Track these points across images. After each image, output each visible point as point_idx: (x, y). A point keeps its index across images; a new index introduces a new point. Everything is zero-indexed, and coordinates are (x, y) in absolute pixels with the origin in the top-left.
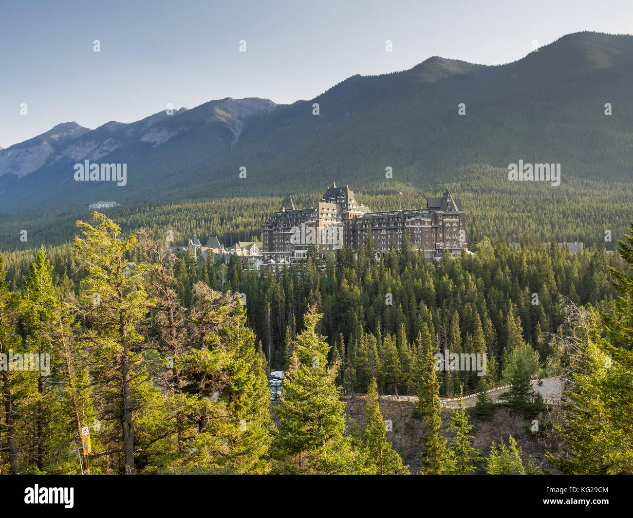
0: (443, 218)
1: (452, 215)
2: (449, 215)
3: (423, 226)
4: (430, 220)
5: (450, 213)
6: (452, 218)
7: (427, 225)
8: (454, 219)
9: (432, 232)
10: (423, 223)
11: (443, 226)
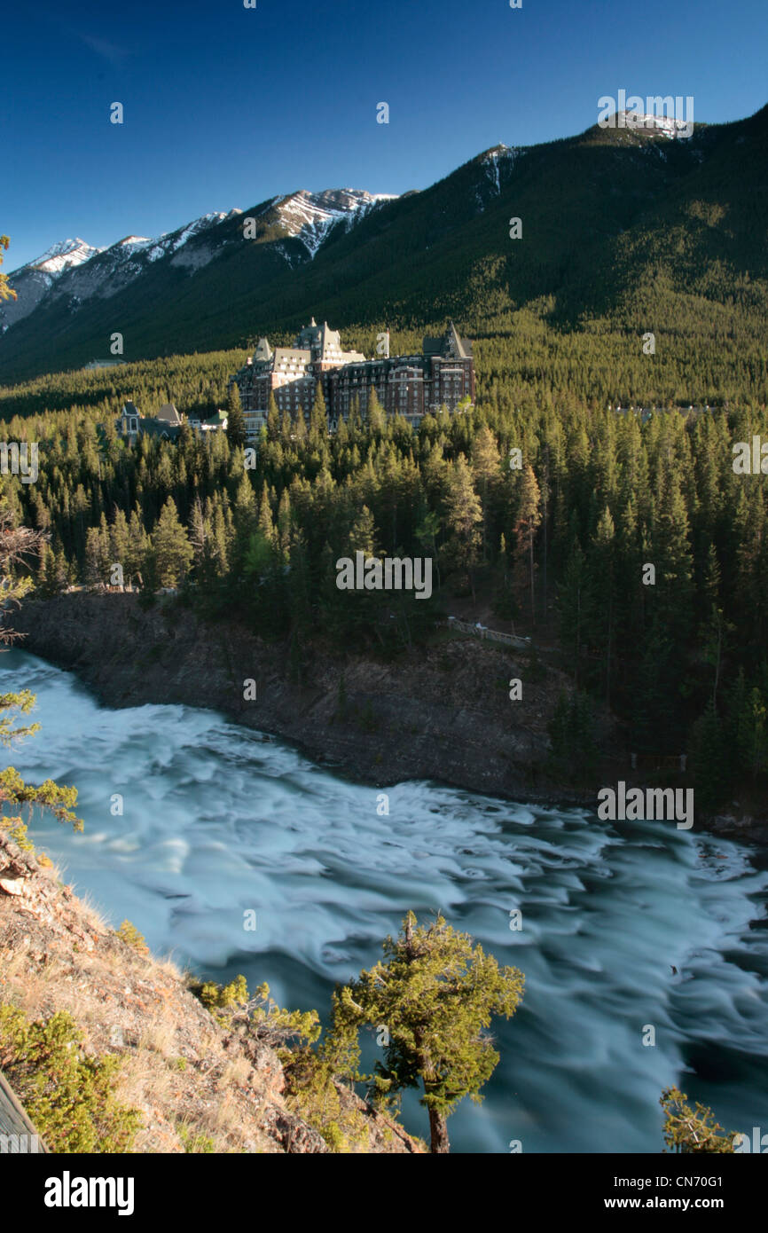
0: (440, 368)
1: (454, 364)
2: (450, 364)
3: (411, 379)
4: (421, 370)
5: (451, 360)
6: (454, 368)
7: (416, 379)
8: (457, 370)
9: (424, 389)
10: (411, 374)
11: (440, 380)
